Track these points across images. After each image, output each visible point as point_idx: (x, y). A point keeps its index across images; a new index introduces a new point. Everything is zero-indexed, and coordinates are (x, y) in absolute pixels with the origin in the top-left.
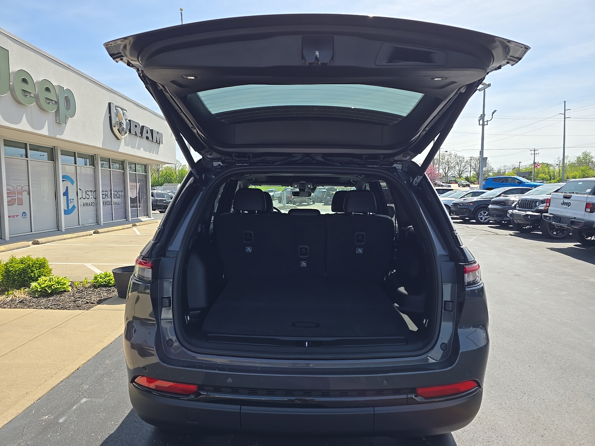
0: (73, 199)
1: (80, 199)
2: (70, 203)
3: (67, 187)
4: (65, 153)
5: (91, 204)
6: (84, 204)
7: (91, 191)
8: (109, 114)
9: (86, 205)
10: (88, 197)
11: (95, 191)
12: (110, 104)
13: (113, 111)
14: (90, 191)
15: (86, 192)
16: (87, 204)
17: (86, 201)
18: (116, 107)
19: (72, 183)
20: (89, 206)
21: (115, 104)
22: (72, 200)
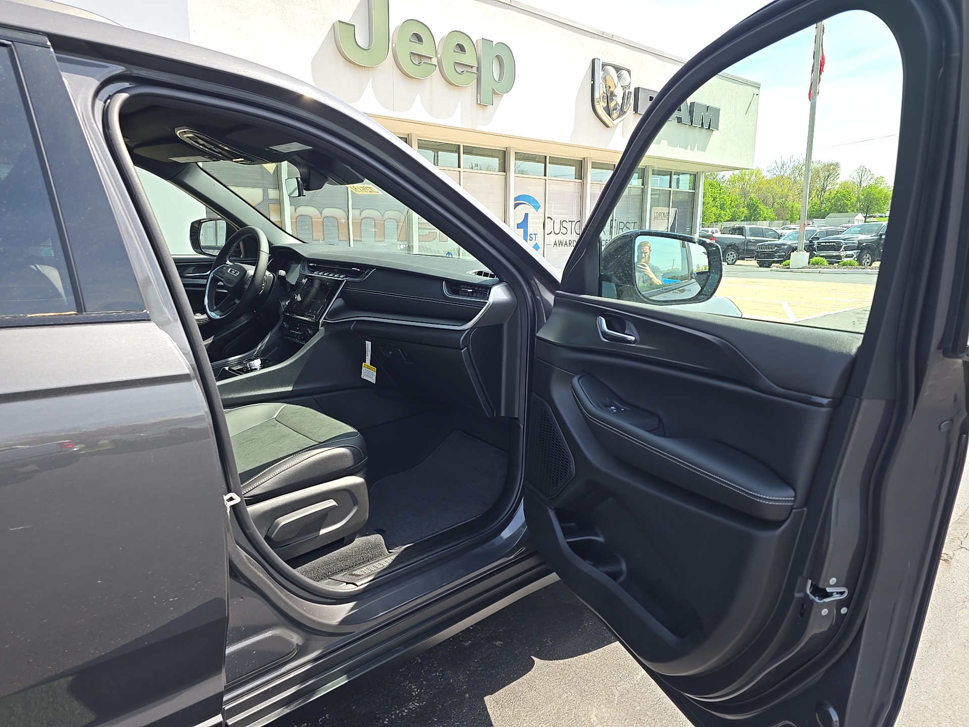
0: (537, 234)
1: (548, 234)
2: (530, 240)
3: (526, 215)
4: (523, 157)
5: (569, 244)
6: (555, 242)
7: (572, 221)
8: (592, 81)
9: (559, 245)
10: (564, 231)
11: (580, 221)
12: (593, 61)
13: (599, 74)
14: (569, 221)
15: (561, 223)
16: (561, 243)
17: (561, 237)
18: (604, 65)
19: (537, 207)
20: (566, 246)
21: (604, 60)
22: (533, 236)
